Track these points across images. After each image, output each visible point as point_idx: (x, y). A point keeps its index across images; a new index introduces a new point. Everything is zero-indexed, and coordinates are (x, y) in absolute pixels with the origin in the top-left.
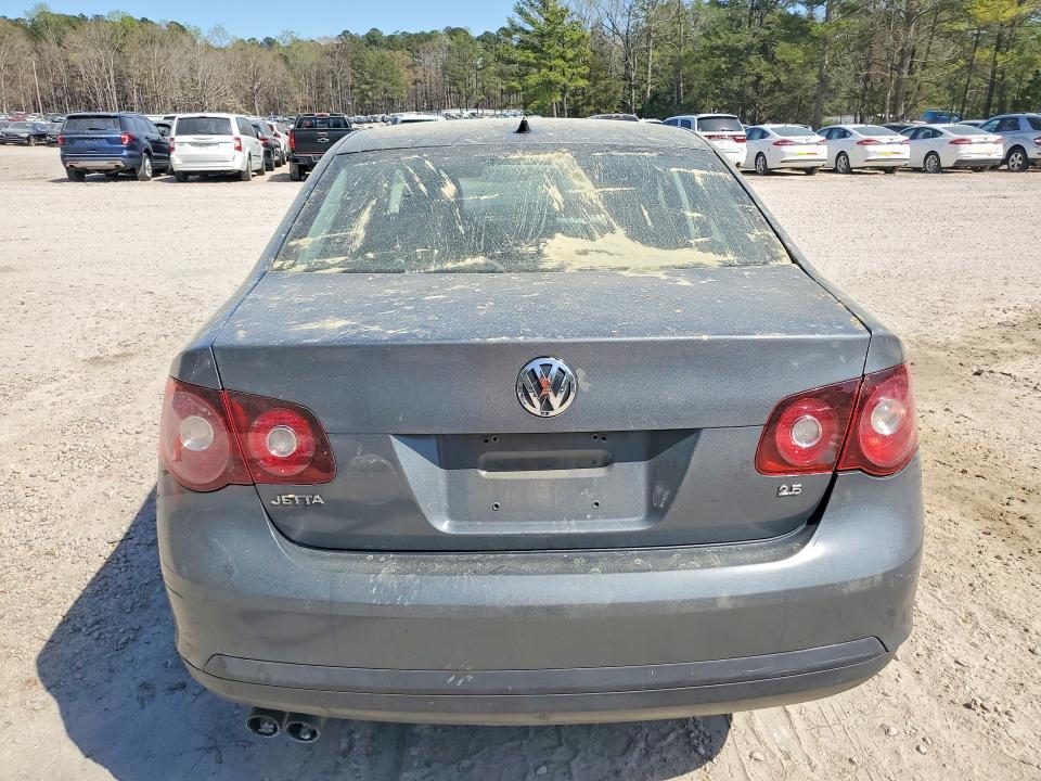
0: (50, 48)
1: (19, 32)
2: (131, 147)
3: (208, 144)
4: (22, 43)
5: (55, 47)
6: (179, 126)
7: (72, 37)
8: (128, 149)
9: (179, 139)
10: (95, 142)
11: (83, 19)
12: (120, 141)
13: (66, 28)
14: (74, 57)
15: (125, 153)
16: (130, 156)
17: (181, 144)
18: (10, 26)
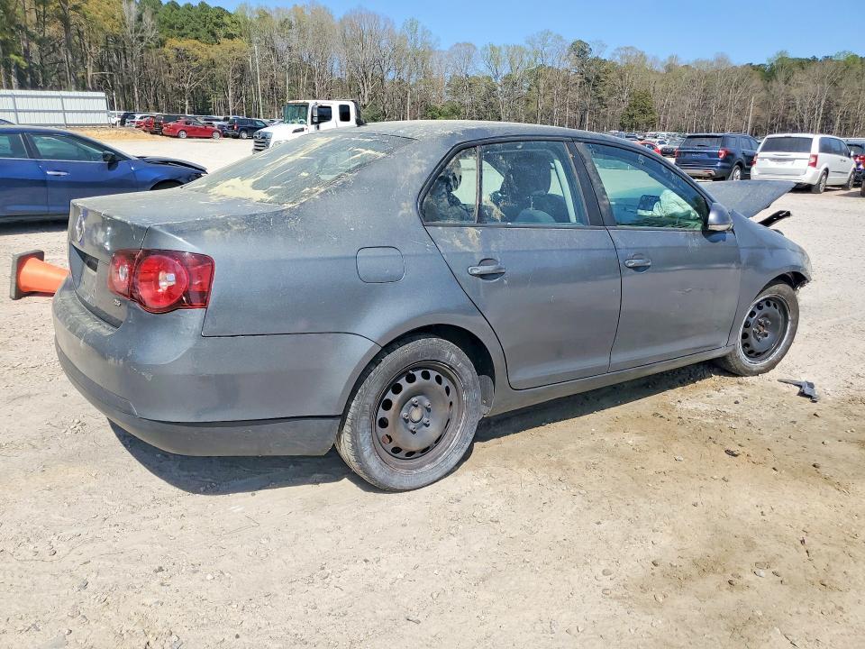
0: (778, 86)
1: (757, 75)
2: (725, 160)
3: (785, 160)
4: (757, 82)
5: (782, 85)
6: (766, 143)
7: (799, 76)
8: (722, 161)
9: (761, 154)
10: (699, 155)
11: (815, 59)
12: (719, 154)
13: (796, 69)
14: (795, 92)
15: (719, 164)
16: (723, 167)
17: (762, 158)
18: (751, 70)
